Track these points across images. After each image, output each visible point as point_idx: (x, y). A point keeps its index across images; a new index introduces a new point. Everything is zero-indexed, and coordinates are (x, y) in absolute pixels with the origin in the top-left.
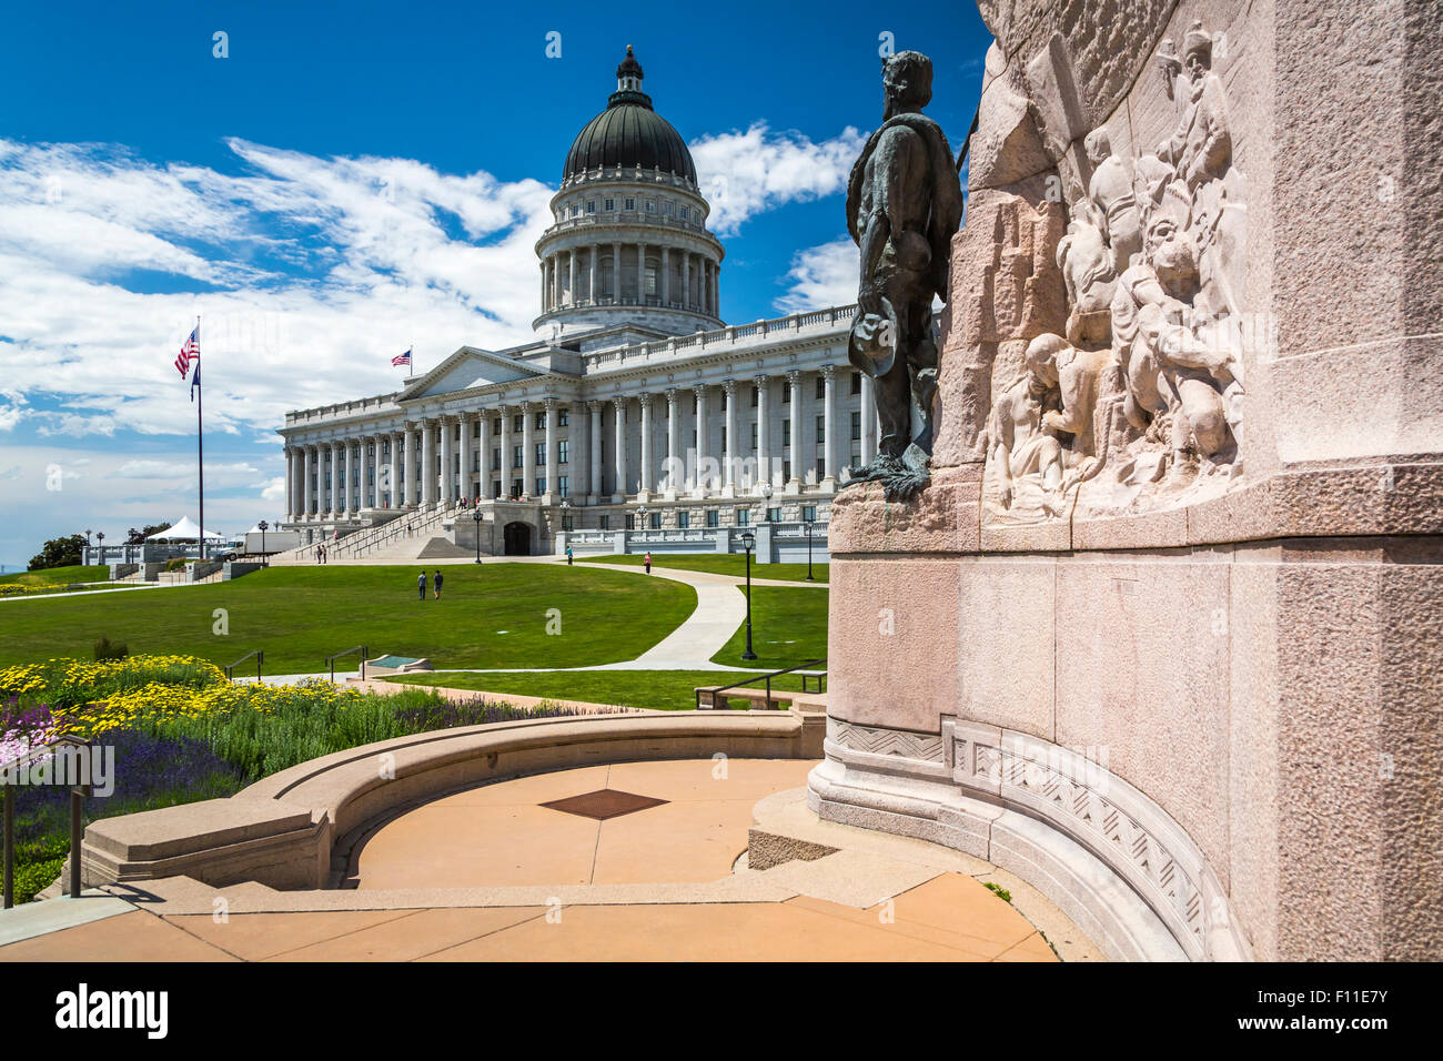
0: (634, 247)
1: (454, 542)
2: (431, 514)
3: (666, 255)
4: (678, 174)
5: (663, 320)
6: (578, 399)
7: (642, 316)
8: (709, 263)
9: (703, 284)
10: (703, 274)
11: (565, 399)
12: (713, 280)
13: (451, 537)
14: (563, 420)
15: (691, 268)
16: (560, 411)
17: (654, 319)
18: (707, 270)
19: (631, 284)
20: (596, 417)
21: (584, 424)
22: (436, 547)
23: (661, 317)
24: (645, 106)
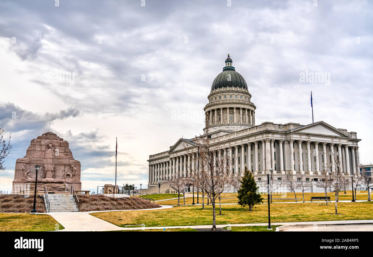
0: (226, 108)
3: (235, 110)
5: (234, 127)
7: (228, 127)
8: (252, 111)
17: (231, 127)
19: (226, 118)
23: (233, 126)
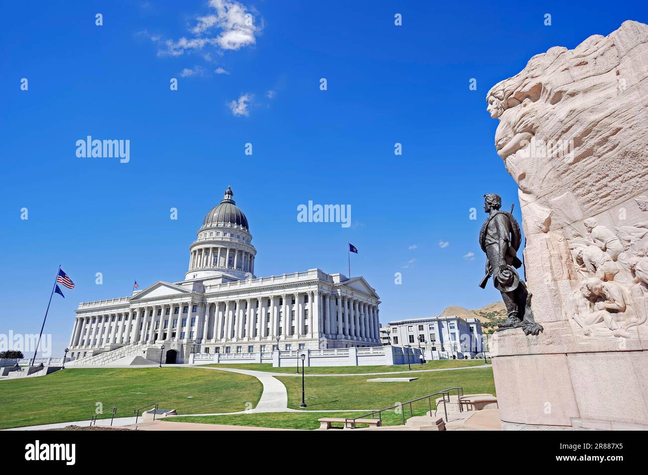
1: (145, 358)
2: (136, 346)
4: (243, 226)
6: (201, 302)
9: (249, 263)
10: (249, 259)
11: (197, 302)
12: (252, 261)
13: (145, 356)
14: (194, 310)
15: (245, 257)
16: (194, 306)
18: (250, 258)
20: (208, 309)
21: (203, 311)
22: (138, 360)
24: (233, 204)
